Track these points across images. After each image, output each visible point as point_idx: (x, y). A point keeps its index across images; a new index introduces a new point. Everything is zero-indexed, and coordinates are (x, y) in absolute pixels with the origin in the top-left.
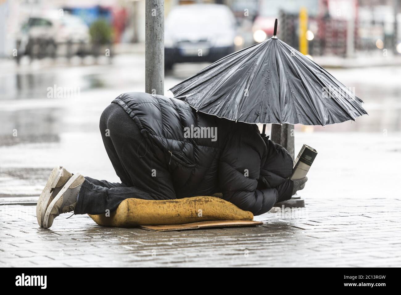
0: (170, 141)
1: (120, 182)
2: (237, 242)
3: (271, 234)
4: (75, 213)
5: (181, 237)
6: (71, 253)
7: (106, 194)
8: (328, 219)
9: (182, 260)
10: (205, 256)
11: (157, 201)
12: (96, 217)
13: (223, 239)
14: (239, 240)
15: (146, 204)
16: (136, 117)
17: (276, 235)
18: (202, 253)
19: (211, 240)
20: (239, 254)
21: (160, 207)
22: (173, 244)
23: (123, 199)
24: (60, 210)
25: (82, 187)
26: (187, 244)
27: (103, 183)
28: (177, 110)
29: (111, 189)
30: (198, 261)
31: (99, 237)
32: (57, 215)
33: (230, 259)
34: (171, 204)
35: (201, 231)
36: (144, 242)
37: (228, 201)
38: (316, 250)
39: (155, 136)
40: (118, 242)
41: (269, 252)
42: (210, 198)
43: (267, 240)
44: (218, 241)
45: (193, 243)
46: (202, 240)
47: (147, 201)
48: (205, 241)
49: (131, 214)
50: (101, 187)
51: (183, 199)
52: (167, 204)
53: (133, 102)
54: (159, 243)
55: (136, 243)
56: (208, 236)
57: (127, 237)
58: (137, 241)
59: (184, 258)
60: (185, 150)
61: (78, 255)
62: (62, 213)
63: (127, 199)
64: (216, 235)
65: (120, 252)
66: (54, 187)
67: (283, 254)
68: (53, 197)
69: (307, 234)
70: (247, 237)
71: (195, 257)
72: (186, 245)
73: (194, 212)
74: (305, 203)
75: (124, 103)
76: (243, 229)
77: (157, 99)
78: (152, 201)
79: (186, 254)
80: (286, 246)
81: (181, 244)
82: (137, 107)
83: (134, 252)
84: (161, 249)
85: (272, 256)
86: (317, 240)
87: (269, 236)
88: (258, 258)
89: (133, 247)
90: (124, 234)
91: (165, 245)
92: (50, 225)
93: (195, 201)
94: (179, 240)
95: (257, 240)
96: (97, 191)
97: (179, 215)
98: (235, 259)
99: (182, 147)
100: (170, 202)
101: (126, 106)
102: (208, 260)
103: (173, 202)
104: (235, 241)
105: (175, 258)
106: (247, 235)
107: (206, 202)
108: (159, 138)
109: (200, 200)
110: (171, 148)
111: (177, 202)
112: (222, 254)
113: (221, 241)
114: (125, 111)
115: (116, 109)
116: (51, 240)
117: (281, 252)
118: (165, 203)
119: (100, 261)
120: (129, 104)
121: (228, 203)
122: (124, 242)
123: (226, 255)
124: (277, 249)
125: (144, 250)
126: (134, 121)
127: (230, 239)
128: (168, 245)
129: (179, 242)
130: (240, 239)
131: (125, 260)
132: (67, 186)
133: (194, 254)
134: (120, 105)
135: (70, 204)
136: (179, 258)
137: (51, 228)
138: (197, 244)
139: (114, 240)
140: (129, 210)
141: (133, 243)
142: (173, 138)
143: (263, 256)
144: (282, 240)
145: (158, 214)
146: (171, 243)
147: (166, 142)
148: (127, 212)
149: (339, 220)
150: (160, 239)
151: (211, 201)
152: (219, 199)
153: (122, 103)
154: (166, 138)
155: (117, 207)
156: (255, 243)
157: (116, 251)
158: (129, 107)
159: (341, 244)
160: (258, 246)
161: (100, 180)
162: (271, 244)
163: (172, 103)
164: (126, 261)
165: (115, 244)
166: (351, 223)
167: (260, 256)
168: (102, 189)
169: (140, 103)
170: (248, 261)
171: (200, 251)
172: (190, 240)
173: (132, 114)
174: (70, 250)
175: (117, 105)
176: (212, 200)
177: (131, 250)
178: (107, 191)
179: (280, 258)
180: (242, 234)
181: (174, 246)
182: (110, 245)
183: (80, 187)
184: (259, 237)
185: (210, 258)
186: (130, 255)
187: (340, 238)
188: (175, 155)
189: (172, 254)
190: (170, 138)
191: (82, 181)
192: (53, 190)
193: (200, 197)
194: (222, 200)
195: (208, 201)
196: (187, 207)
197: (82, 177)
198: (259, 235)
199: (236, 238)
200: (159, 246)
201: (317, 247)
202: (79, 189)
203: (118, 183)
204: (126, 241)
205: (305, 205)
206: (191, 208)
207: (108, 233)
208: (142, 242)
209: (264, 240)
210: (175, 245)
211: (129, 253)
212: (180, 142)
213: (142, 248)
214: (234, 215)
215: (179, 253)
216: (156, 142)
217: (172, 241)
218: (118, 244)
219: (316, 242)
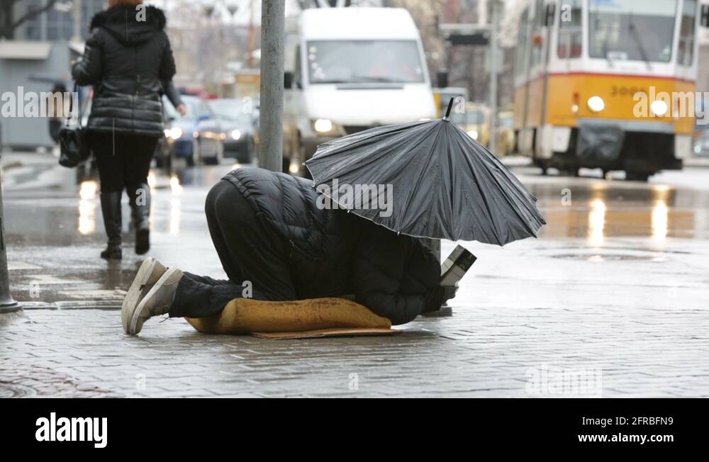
0: (292, 228)
1: (227, 279)
2: (372, 353)
3: (414, 344)
4: (171, 316)
5: (303, 346)
6: (168, 362)
7: (209, 292)
8: (483, 330)
9: (307, 371)
10: (335, 367)
11: (273, 302)
12: (196, 321)
13: (355, 349)
14: (375, 351)
15: (259, 306)
16: (251, 197)
17: (420, 345)
18: (331, 364)
19: (341, 349)
20: (376, 365)
21: (276, 309)
22: (293, 354)
23: (231, 300)
24: (152, 311)
25: (180, 283)
26: (310, 354)
27: (206, 280)
28: (302, 190)
29: (215, 287)
30: (327, 372)
31: (201, 344)
32: (148, 318)
33: (366, 371)
34: (290, 307)
35: (327, 339)
36: (257, 351)
37: (360, 303)
38: (472, 361)
39: (274, 221)
40: (224, 350)
41: (413, 364)
42: (338, 300)
43: (410, 350)
44: (348, 351)
45: (318, 352)
46: (328, 350)
47: (260, 302)
48: (333, 350)
49: (240, 318)
50: (203, 284)
51: (304, 301)
52: (285, 306)
53: (248, 179)
54: (275, 353)
55: (247, 352)
56: (336, 346)
57: (235, 345)
58: (249, 350)
59: (309, 368)
60: (310, 239)
61: (176, 364)
62: (154, 315)
63: (235, 300)
64: (346, 344)
65: (228, 362)
66: (144, 284)
67: (430, 366)
68: (143, 295)
69: (458, 345)
70: (384, 347)
71: (322, 368)
72: (308, 355)
73: (318, 317)
74: (453, 311)
75: (237, 180)
76: (379, 339)
77: (278, 176)
78: (267, 302)
79: (311, 364)
80: (434, 357)
81: (303, 354)
82: (252, 185)
83: (245, 361)
84: (279, 358)
85: (418, 368)
86: (473, 351)
87: (412, 346)
88: (401, 370)
89: (243, 356)
90: (230, 342)
91: (284, 355)
92: (138, 330)
93: (319, 303)
94: (300, 350)
95: (398, 350)
96: (197, 289)
97: (299, 320)
98: (372, 370)
99: (307, 235)
100: (288, 304)
101: (240, 184)
102: (339, 371)
103: (292, 304)
104: (370, 351)
105: (297, 369)
106: (384, 345)
107: (333, 304)
108: (278, 224)
109: (325, 303)
110: (293, 236)
111: (297, 304)
112: (355, 365)
113: (353, 351)
114: (238, 189)
115: (227, 187)
116: (142, 348)
117: (428, 364)
118: (282, 305)
119: (204, 371)
120: (244, 181)
121: (360, 307)
122: (232, 350)
123: (360, 366)
124: (424, 360)
125: (257, 359)
126: (249, 202)
127: (363, 349)
128: (287, 355)
129: (301, 352)
130: (377, 349)
131: (235, 370)
132: (161, 281)
133: (321, 365)
134: (232, 183)
135: (164, 304)
136: (302, 369)
137: (140, 335)
138: (323, 354)
139: (219, 349)
140: (237, 312)
141: (244, 352)
142: (296, 224)
143: (406, 368)
144: (429, 351)
145: (274, 319)
146: (290, 353)
147: (286, 229)
148: (235, 315)
149: (497, 331)
150: (277, 348)
151: (339, 304)
152: (349, 302)
153: (234, 179)
154: (287, 224)
155: (223, 308)
156: (395, 354)
157: (222, 361)
158: (243, 184)
159: (502, 357)
160: (399, 357)
161: (201, 275)
162: (415, 355)
163: (296, 182)
164: (236, 372)
165: (220, 353)
166: (511, 334)
167: (403, 368)
168: (203, 286)
169: (256, 181)
170: (388, 373)
171: (328, 362)
172: (314, 349)
173: (247, 193)
174: (165, 359)
175: (228, 182)
176: (340, 302)
177: (241, 360)
178: (211, 289)
179: (428, 370)
180: (378, 344)
181: (294, 356)
182: (215, 354)
183: (177, 284)
184: (400, 347)
185: (341, 370)
186: (240, 365)
187: (500, 350)
188: (297, 245)
189: (294, 364)
190: (292, 225)
191: (180, 276)
192: (143, 286)
193: (326, 299)
194: (354, 303)
195: (336, 303)
196: (310, 311)
197: (180, 271)
198: (400, 345)
199: (370, 348)
200: (276, 355)
201: (472, 359)
202: (176, 285)
203: (224, 281)
204: (235, 350)
205: (453, 314)
206: (314, 312)
207: (211, 340)
208: (255, 350)
209: (405, 350)
210: (296, 354)
211: (239, 363)
212: (304, 229)
213: (255, 357)
214: (367, 321)
215: (301, 363)
216: (274, 228)
217: (291, 350)
218: (224, 353)
219: (472, 354)
